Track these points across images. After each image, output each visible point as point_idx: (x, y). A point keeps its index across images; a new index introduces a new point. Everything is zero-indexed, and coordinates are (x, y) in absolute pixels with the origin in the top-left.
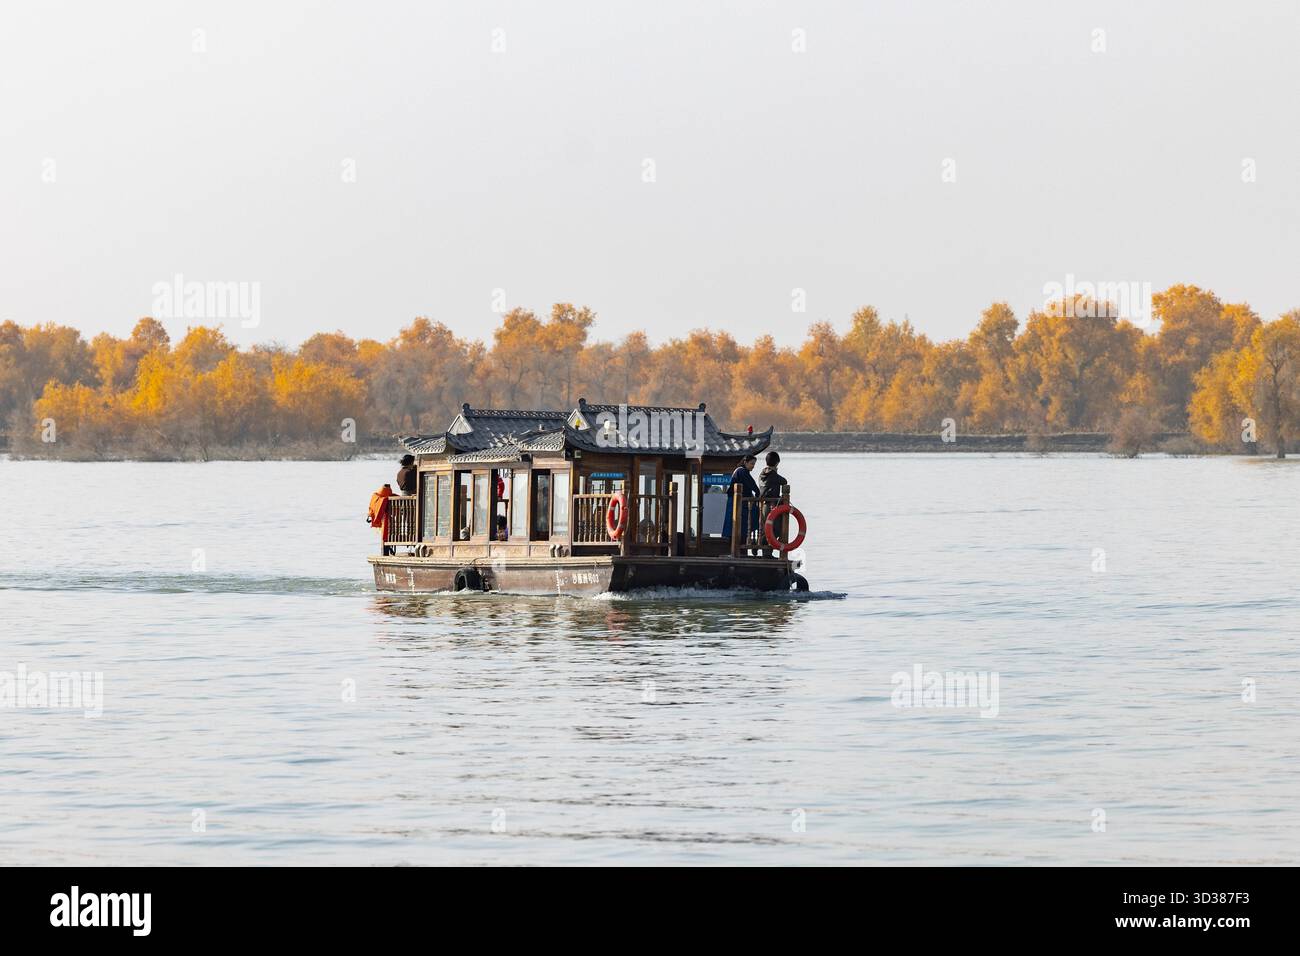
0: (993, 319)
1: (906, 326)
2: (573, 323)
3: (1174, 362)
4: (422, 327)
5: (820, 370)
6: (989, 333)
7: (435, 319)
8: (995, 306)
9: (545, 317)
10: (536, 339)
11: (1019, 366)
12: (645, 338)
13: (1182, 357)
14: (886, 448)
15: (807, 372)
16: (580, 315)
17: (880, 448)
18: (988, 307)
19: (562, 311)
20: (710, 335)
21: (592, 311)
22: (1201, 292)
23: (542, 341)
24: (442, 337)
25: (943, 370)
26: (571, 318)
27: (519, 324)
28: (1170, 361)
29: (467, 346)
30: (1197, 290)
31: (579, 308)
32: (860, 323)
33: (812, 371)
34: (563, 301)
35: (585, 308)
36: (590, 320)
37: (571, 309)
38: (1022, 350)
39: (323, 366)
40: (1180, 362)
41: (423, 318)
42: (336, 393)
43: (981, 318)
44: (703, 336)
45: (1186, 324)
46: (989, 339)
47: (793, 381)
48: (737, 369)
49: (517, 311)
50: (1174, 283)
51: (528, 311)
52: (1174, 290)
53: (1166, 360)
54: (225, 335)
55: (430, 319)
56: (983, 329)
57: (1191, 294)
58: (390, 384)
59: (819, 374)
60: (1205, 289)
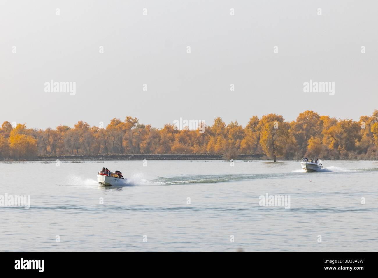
0: (253, 120)
1: (236, 123)
2: (131, 122)
3: (299, 133)
4: (81, 124)
5: (201, 136)
6: (252, 125)
7: (84, 121)
8: (253, 117)
9: (123, 120)
10: (116, 127)
11: (257, 134)
12: (151, 127)
13: (301, 132)
14: (190, 159)
15: (198, 136)
16: (134, 120)
17: (189, 159)
18: (252, 117)
19: (128, 119)
20: (170, 126)
21: (138, 119)
22: (313, 113)
23: (118, 128)
24: (86, 126)
25: (235, 135)
26: (131, 121)
27: (115, 122)
28: (297, 133)
29: (99, 129)
30: (313, 112)
31: (133, 118)
32: (216, 122)
33: (199, 136)
34: (129, 116)
35: (135, 118)
36: (137, 121)
37: (131, 118)
38: (257, 130)
39: (25, 135)
40: (300, 133)
41: (81, 121)
42: (28, 143)
43: (250, 120)
44: (168, 126)
45: (302, 122)
46: (252, 126)
47: (193, 139)
48: (177, 135)
49: (114, 119)
50: (306, 110)
51: (118, 119)
52: (306, 112)
53: (296, 133)
54: (26, 126)
55: (83, 121)
56: (250, 124)
57: (311, 113)
58: (69, 141)
59: (201, 137)
60: (315, 112)
